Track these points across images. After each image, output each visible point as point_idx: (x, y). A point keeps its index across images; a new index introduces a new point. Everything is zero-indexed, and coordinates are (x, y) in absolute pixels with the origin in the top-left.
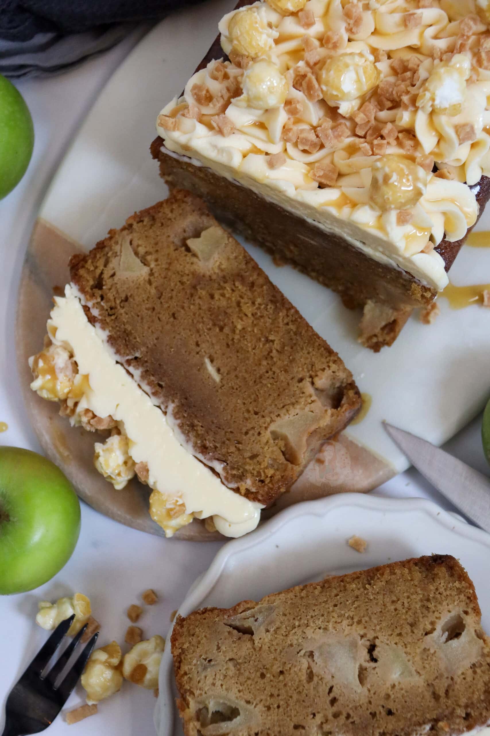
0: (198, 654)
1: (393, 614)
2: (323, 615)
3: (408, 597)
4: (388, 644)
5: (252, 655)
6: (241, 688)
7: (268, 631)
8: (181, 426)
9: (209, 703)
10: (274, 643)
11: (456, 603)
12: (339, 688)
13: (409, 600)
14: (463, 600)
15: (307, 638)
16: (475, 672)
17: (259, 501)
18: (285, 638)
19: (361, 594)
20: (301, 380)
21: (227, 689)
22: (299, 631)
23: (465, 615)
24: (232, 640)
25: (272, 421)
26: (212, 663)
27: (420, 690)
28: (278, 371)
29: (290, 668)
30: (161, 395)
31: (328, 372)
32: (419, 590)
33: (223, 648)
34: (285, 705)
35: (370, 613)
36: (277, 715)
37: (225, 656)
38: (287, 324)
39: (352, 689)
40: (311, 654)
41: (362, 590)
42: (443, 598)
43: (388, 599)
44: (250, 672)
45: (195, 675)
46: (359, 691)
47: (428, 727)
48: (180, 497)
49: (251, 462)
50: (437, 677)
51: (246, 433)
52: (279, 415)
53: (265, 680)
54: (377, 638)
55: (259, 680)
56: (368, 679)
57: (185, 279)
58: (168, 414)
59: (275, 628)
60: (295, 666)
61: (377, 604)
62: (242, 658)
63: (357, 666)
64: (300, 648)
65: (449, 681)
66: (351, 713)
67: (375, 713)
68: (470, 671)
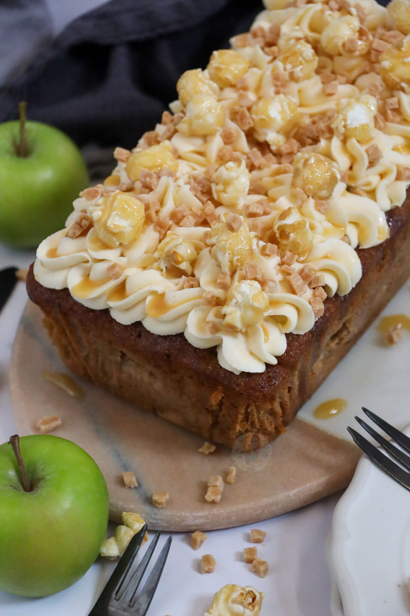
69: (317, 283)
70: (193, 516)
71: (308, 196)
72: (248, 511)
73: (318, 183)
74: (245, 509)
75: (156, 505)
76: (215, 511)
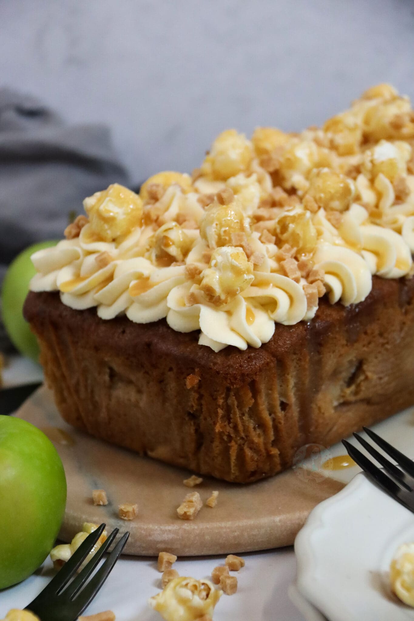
69: (316, 276)
70: (161, 530)
71: (319, 208)
72: (224, 530)
73: (330, 192)
74: (221, 528)
75: (123, 517)
76: (187, 526)
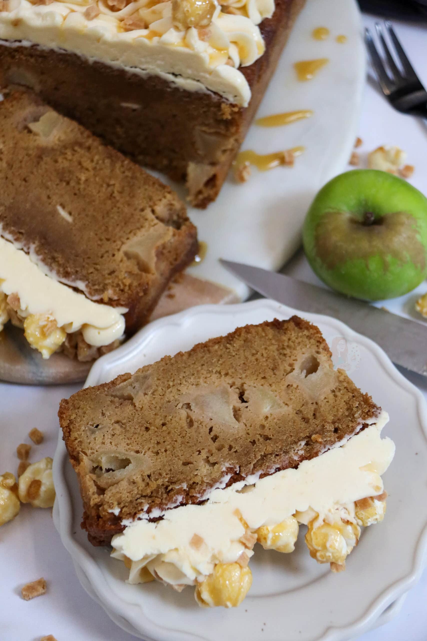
0: (86, 422)
1: (255, 363)
2: (193, 375)
3: (266, 349)
4: (255, 387)
5: (135, 414)
6: (129, 442)
7: (145, 394)
8: (44, 260)
9: (102, 458)
10: (153, 402)
11: (308, 346)
12: (217, 426)
13: (267, 351)
14: (314, 343)
15: (182, 394)
16: (335, 396)
17: (122, 305)
18: (162, 397)
19: (224, 353)
20: (142, 210)
21: (116, 445)
22: (174, 390)
23: (317, 355)
24: (115, 406)
25: (123, 243)
26: (99, 427)
27: (291, 416)
28: (121, 206)
29: (171, 420)
30: (23, 240)
31: (164, 201)
32: (273, 342)
33: (108, 413)
34: (172, 449)
35: (234, 365)
36: (166, 457)
37: (111, 420)
38: (124, 172)
39: (230, 426)
40: (188, 406)
41: (224, 350)
42: (296, 344)
43: (249, 353)
44: (135, 429)
45: (85, 438)
46: (236, 427)
47: (303, 443)
48: (51, 314)
49: (109, 276)
50: (303, 405)
51: (102, 257)
52: (128, 239)
53: (150, 432)
54: (245, 383)
55: (145, 433)
56: (243, 416)
57: (31, 152)
58: (31, 253)
59: (152, 391)
60: (175, 417)
61: (239, 358)
62: (126, 418)
63: (231, 407)
64: (177, 403)
65: (315, 406)
66: (232, 444)
67: (254, 441)
68: (331, 396)
